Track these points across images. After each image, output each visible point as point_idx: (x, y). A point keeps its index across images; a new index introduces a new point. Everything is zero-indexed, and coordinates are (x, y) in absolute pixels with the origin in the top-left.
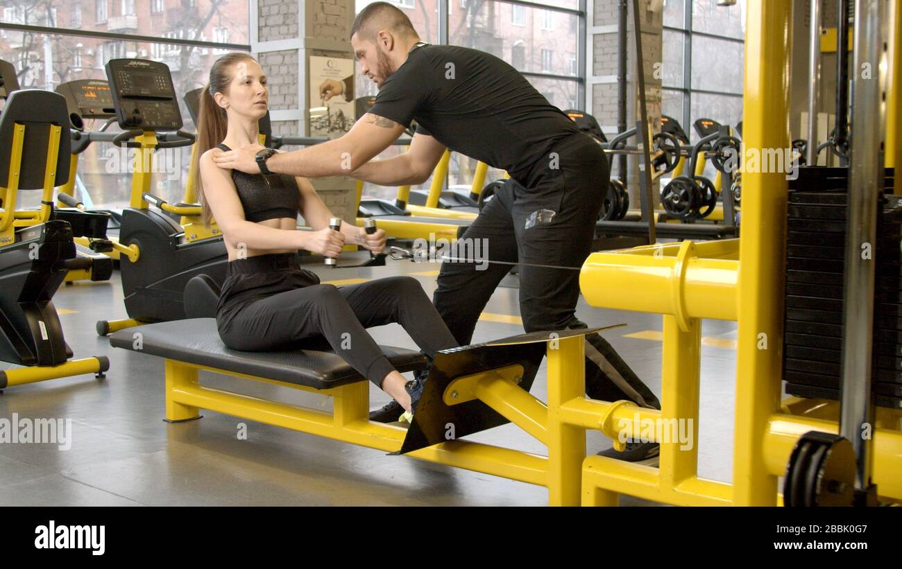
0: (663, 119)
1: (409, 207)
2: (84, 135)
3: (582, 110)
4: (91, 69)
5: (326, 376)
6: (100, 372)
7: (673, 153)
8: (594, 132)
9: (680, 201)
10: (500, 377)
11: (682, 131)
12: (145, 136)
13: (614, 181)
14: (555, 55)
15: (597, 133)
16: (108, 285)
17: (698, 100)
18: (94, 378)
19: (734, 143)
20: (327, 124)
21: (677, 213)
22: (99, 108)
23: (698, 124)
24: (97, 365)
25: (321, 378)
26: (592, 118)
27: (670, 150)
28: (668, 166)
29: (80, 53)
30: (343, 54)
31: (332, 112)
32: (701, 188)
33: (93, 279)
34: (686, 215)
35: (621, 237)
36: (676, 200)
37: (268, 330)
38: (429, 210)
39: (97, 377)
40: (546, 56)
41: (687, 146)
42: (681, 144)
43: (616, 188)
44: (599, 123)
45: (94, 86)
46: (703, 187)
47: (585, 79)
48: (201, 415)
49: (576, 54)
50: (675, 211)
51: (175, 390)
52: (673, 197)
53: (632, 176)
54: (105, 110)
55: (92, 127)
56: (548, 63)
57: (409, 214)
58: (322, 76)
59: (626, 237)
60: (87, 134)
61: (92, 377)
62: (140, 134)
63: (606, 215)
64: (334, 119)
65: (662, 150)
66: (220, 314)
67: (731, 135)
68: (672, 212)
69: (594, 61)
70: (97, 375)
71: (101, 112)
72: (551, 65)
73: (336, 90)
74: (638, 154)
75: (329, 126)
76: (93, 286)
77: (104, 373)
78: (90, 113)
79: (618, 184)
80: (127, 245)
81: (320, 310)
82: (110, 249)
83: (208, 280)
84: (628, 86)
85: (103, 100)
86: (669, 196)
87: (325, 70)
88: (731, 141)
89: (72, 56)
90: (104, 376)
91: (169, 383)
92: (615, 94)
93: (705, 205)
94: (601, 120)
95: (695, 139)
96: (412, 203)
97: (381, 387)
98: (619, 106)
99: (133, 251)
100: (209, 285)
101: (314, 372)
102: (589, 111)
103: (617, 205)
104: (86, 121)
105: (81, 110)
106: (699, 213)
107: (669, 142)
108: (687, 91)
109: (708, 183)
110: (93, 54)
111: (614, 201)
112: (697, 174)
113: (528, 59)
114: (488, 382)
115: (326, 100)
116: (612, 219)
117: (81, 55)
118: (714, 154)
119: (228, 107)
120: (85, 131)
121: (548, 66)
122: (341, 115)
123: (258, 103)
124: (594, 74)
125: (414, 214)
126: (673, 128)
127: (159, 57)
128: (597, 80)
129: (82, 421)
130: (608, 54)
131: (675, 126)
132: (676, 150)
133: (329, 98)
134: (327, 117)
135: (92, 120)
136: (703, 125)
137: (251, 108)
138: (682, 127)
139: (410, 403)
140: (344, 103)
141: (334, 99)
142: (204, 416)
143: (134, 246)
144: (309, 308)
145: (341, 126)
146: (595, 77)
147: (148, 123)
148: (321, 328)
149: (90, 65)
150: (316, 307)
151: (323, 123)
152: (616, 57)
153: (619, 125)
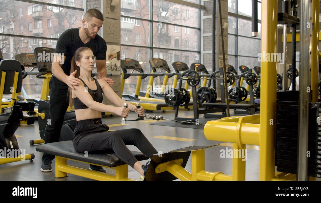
0: (228, 66)
1: (139, 97)
2: (25, 73)
3: (200, 63)
4: (27, 48)
5: (113, 163)
6: (31, 159)
7: (232, 79)
8: (204, 71)
9: (235, 95)
10: (175, 163)
11: (235, 70)
12: (48, 74)
13: (212, 89)
14: (189, 42)
15: (205, 71)
16: (33, 126)
17: (240, 58)
18: (29, 162)
19: (253, 75)
20: (111, 68)
21: (234, 100)
22: (30, 63)
23: (240, 68)
24: (30, 157)
25: (112, 164)
26: (203, 66)
27: (231, 78)
28: (230, 83)
29: (22, 42)
30: (116, 44)
31: (112, 64)
32: (242, 91)
33: (27, 124)
34: (237, 100)
35: (214, 108)
36: (233, 95)
37: (92, 146)
38: (146, 98)
39: (30, 161)
40: (186, 43)
41: (237, 75)
42: (234, 74)
43: (213, 91)
44: (206, 67)
45: (29, 55)
46: (243, 90)
47: (201, 52)
48: (68, 175)
49: (198, 42)
50: (233, 99)
51: (59, 167)
52: (232, 94)
53: (218, 86)
54: (32, 64)
55: (27, 70)
56: (187, 45)
57: (139, 100)
58: (109, 51)
59: (216, 109)
60: (26, 72)
61: (28, 161)
62: (46, 74)
63: (209, 101)
64: (113, 66)
65: (229, 78)
66: (74, 140)
67: (252, 72)
68: (232, 99)
69: (204, 46)
70: (30, 160)
71: (31, 64)
72: (188, 46)
73: (114, 56)
74: (220, 79)
75: (111, 69)
76: (28, 126)
77: (33, 160)
78: (27, 65)
79: (213, 90)
80: (41, 113)
81: (112, 141)
82: (34, 114)
83: (70, 126)
84: (216, 55)
85: (32, 60)
86: (231, 94)
87: (110, 49)
88: (253, 74)
89: (19, 43)
90: (33, 161)
91: (57, 164)
92: (211, 57)
93: (243, 97)
94: (207, 66)
95: (240, 73)
96: (140, 96)
97: (133, 167)
98: (213, 61)
99: (43, 115)
100: (70, 127)
101: (109, 161)
102: (202, 63)
103: (213, 97)
104: (25, 67)
105: (24, 63)
106: (242, 99)
107: (231, 75)
108: (236, 56)
109: (244, 89)
110: (27, 42)
111: (212, 96)
112: (240, 86)
113: (180, 44)
114: (171, 165)
115: (111, 60)
116: (211, 102)
117: (23, 43)
118: (247, 79)
119: (80, 66)
120: (25, 71)
121: (187, 46)
122: (115, 65)
123: (91, 66)
124: (204, 50)
125: (141, 100)
126: (232, 69)
127: (51, 43)
128: (205, 52)
129: (25, 178)
130: (209, 43)
131: (232, 68)
132: (233, 77)
133: (111, 59)
134: (111, 66)
135: (28, 67)
136: (242, 68)
137: (88, 67)
138: (235, 69)
139: (143, 173)
140: (117, 61)
141: (113, 59)
142: (69, 176)
143: (43, 113)
144: (108, 139)
145: (115, 69)
146: (204, 51)
147: (49, 70)
148: (112, 147)
149: (26, 46)
150: (111, 139)
151: (109, 68)
152: (212, 44)
153: (213, 68)
